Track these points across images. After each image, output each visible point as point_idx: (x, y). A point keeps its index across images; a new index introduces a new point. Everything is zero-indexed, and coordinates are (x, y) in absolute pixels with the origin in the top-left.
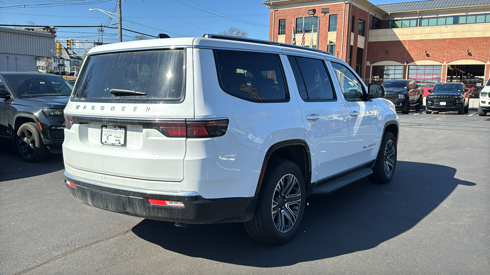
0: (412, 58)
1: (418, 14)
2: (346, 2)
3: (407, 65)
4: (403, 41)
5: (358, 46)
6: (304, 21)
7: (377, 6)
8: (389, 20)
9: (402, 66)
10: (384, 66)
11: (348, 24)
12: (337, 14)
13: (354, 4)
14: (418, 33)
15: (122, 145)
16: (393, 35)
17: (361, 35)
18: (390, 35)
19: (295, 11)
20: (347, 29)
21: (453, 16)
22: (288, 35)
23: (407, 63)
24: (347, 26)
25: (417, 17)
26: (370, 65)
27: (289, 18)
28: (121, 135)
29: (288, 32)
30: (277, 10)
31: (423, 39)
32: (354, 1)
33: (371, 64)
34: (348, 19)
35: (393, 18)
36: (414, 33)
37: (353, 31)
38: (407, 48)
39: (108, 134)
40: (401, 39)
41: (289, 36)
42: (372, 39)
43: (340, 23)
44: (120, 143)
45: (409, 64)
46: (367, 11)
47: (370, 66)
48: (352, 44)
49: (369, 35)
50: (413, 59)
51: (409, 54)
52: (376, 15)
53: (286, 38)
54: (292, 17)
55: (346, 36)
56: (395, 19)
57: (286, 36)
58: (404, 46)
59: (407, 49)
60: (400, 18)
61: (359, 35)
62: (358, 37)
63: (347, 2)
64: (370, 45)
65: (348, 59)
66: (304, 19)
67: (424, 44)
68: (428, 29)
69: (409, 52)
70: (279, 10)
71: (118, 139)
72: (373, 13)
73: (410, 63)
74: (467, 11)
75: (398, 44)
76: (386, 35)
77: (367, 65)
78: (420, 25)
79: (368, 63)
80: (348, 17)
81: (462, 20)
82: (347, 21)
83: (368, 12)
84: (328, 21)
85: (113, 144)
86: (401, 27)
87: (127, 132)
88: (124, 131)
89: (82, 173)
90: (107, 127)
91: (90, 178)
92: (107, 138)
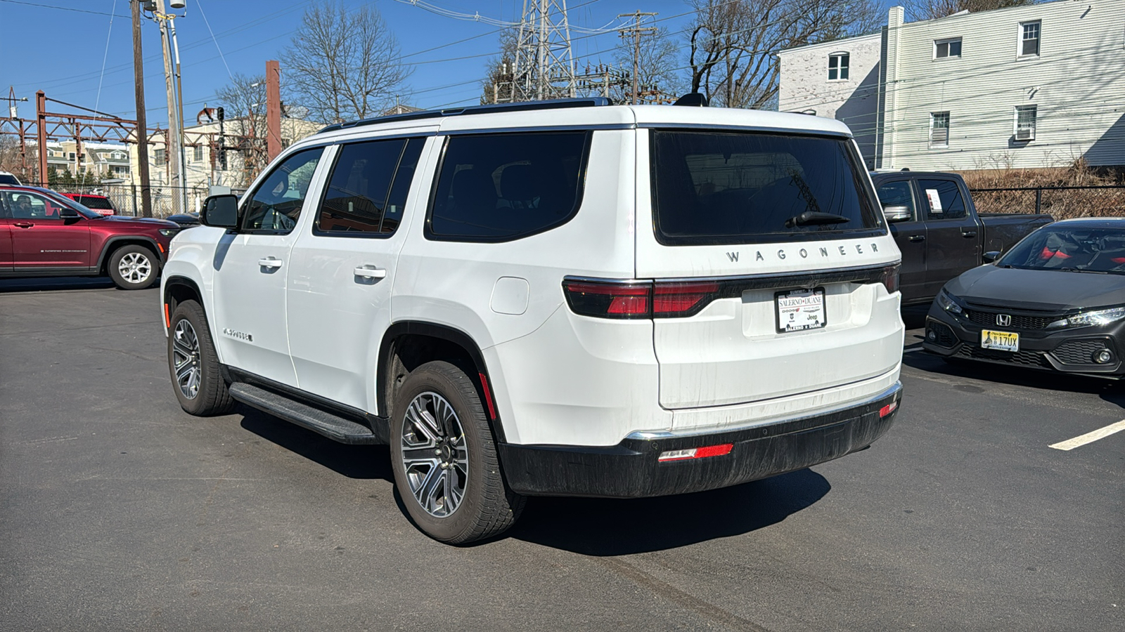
15: (821, 326)
28: (817, 306)
39: (792, 309)
44: (817, 322)
71: (812, 314)
85: (806, 327)
87: (826, 296)
88: (821, 296)
89: (763, 407)
90: (789, 294)
91: (782, 412)
92: (789, 316)
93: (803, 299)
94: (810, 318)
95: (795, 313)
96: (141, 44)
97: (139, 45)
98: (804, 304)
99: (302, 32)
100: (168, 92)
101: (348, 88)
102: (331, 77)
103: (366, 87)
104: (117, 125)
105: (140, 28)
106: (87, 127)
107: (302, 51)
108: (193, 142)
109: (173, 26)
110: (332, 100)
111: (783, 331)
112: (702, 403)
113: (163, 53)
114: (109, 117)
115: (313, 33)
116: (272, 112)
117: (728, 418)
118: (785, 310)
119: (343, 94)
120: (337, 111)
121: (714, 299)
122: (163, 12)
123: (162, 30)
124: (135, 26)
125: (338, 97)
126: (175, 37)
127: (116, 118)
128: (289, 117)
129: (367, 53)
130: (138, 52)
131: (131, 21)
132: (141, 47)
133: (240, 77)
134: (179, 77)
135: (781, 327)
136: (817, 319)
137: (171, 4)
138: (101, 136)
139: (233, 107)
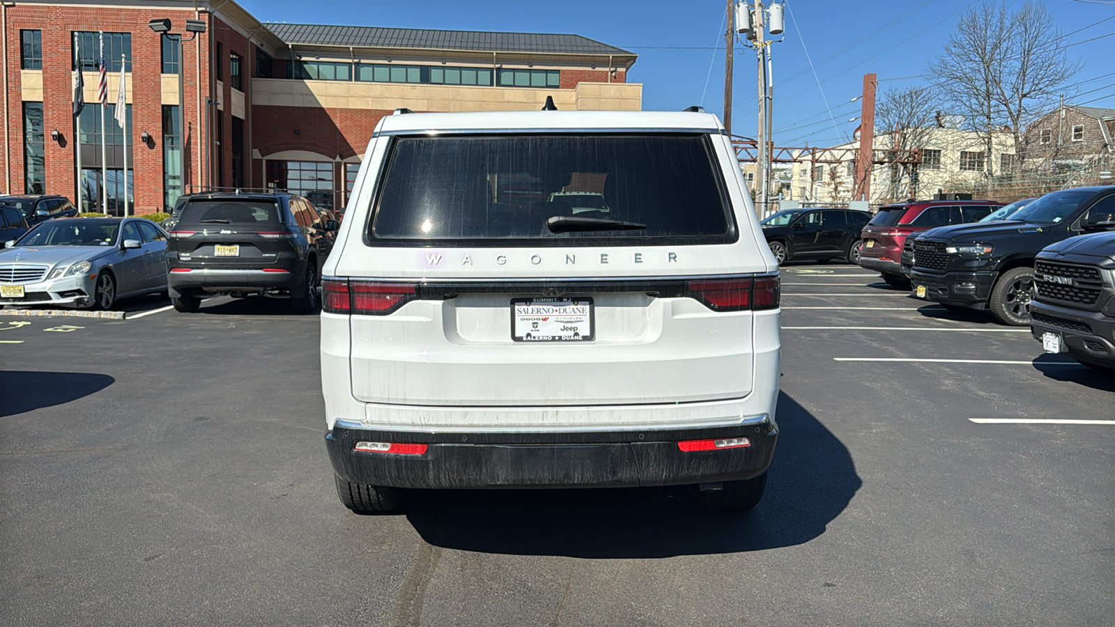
0: (351, 148)
1: (352, 54)
2: (200, 9)
3: (341, 163)
4: (330, 109)
5: (233, 114)
6: (101, 41)
7: (266, 25)
8: (291, 61)
9: (332, 162)
10: (286, 162)
11: (209, 60)
12: (180, 35)
13: (217, 14)
14: (359, 94)
15: (585, 338)
16: (306, 95)
17: (236, 88)
18: (301, 94)
19: (67, 13)
20: (208, 72)
21: (420, 66)
22: (49, 71)
23: (342, 157)
24: (207, 64)
25: (350, 61)
26: (260, 157)
27: (49, 28)
28: (579, 317)
29: (49, 63)
30: (14, 6)
31: (370, 108)
32: (219, 10)
33: (263, 156)
34: (207, 49)
35: (299, 56)
36: (351, 94)
37: (219, 77)
38: (338, 125)
39: (536, 318)
40: (325, 103)
41: (53, 73)
42: (260, 100)
43: (189, 56)
44: (576, 334)
45: (345, 160)
46: (245, 34)
47: (262, 160)
48: (221, 107)
49: (253, 89)
50: (353, 150)
51: (344, 137)
52: (262, 45)
53: (45, 80)
54: (58, 27)
55: (208, 87)
56: (304, 59)
57: (43, 73)
58: (333, 120)
59: (339, 128)
60: (314, 59)
61: (232, 89)
62: (232, 93)
63: (203, 9)
64: (257, 112)
65: (215, 142)
66: (101, 37)
67: (372, 118)
68: (377, 88)
69: (343, 133)
70: (19, 6)
71: (569, 325)
72: (257, 42)
73: (347, 157)
74: (443, 59)
75: (319, 115)
76: (291, 94)
77: (254, 158)
78: (357, 79)
79: (256, 154)
80: (207, 45)
81: (436, 75)
82: (207, 53)
83: (247, 38)
84: (160, 48)
85: (557, 338)
86: (317, 78)
87: (596, 308)
88: (588, 307)
89: (466, 413)
90: (532, 301)
91: (495, 422)
92: (531, 325)
93: (555, 308)
94: (565, 329)
95: (540, 322)
96: (732, 72)
97: (730, 73)
98: (555, 313)
99: (955, 39)
100: (760, 114)
101: (1002, 92)
102: (985, 82)
103: (1023, 89)
104: (752, 146)
105: (732, 58)
106: (744, 150)
107: (955, 59)
108: (838, 158)
109: (769, 52)
110: (984, 107)
111: (519, 339)
112: (393, 399)
113: (758, 79)
114: (744, 140)
115: (968, 39)
116: (866, 125)
117: (422, 419)
118: (525, 318)
119: (996, 99)
120: (988, 117)
121: (410, 300)
122: (762, 40)
123: (759, 56)
124: (727, 56)
125: (991, 103)
126: (770, 62)
127: (752, 140)
128: (943, 127)
129: (1027, 52)
130: (729, 80)
131: (725, 51)
132: (731, 75)
133: (893, 91)
134: (771, 99)
135: (517, 334)
136: (578, 331)
137: (771, 30)
138: (754, 157)
139: (884, 122)
